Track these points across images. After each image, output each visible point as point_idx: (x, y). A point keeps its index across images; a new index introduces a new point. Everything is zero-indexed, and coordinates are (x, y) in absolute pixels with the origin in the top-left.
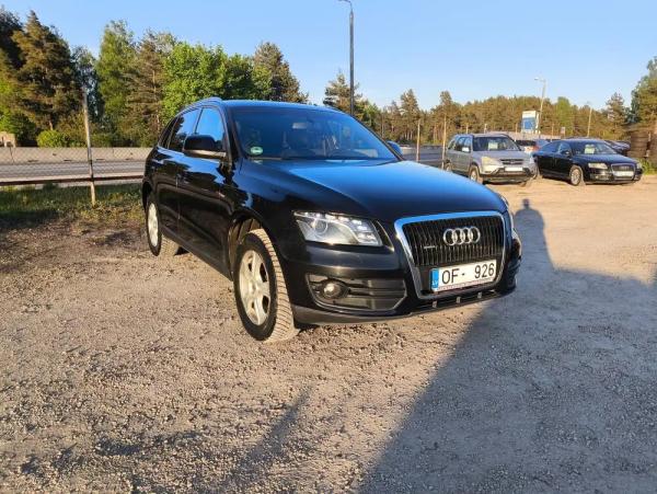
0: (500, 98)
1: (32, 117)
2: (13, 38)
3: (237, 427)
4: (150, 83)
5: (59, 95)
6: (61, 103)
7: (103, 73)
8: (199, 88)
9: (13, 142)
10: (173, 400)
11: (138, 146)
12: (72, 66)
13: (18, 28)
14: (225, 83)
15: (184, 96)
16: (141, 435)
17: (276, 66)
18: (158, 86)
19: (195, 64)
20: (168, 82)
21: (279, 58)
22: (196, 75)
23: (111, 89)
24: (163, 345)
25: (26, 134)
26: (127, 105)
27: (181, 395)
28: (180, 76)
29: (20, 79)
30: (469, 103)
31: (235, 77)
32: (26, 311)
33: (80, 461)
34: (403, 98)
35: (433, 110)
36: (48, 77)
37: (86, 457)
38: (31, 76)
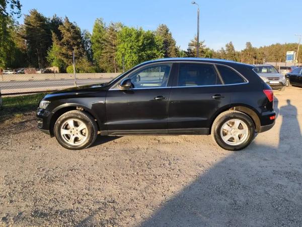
0: (278, 45)
1: (65, 60)
2: (59, 28)
3: (90, 210)
4: (112, 45)
5: (75, 51)
6: (76, 54)
7: (94, 41)
8: (132, 46)
9: (58, 71)
10: (70, 194)
11: (107, 72)
12: (81, 38)
13: (61, 24)
14: (143, 43)
15: (126, 49)
16: (51, 209)
17: (166, 35)
18: (115, 46)
19: (130, 35)
20: (119, 44)
21: (167, 31)
22: (131, 40)
23: (96, 47)
24: (76, 167)
25: (62, 68)
26: (102, 54)
27: (74, 192)
28: (124, 41)
29: (61, 45)
30: (261, 47)
31: (147, 40)
32: (31, 149)
33: (23, 219)
34: (227, 46)
35: (242, 51)
36: (71, 43)
37: (26, 217)
38: (65, 43)
